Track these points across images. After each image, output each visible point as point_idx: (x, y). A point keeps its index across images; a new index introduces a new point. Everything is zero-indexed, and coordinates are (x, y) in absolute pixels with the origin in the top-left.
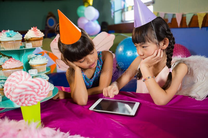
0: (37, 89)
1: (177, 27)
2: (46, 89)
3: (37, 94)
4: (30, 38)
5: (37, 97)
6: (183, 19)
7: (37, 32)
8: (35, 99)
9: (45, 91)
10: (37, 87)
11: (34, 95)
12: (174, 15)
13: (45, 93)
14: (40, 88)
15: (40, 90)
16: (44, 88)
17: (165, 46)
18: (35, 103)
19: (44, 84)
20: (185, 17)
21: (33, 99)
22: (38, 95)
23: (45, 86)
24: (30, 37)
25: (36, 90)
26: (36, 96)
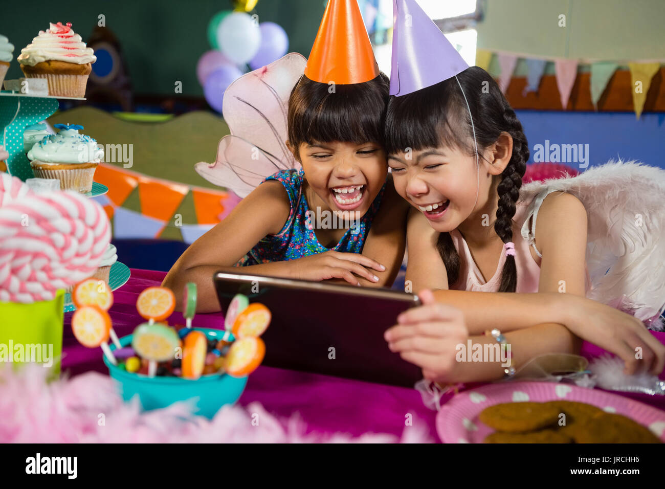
0: (64, 235)
1: (558, 110)
2: (96, 241)
3: (60, 255)
4: (43, 60)
5: (60, 270)
6: (582, 80)
7: (70, 42)
8: (52, 278)
9: (92, 250)
10: (62, 224)
11: (49, 260)
12: (549, 64)
13: (89, 256)
14: (73, 233)
15: (74, 242)
16: (91, 235)
17: (499, 161)
18: (47, 295)
19: (91, 220)
20: (588, 75)
21: (42, 276)
22: (63, 261)
23: (93, 228)
24: (44, 57)
25: (59, 239)
26: (55, 264)
